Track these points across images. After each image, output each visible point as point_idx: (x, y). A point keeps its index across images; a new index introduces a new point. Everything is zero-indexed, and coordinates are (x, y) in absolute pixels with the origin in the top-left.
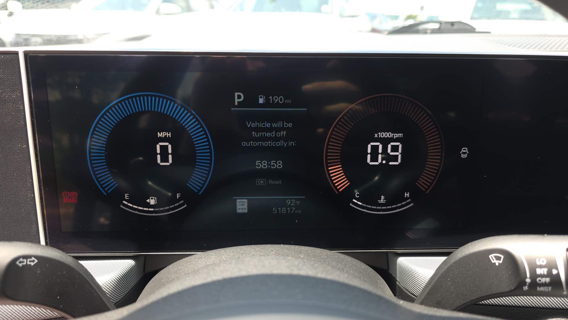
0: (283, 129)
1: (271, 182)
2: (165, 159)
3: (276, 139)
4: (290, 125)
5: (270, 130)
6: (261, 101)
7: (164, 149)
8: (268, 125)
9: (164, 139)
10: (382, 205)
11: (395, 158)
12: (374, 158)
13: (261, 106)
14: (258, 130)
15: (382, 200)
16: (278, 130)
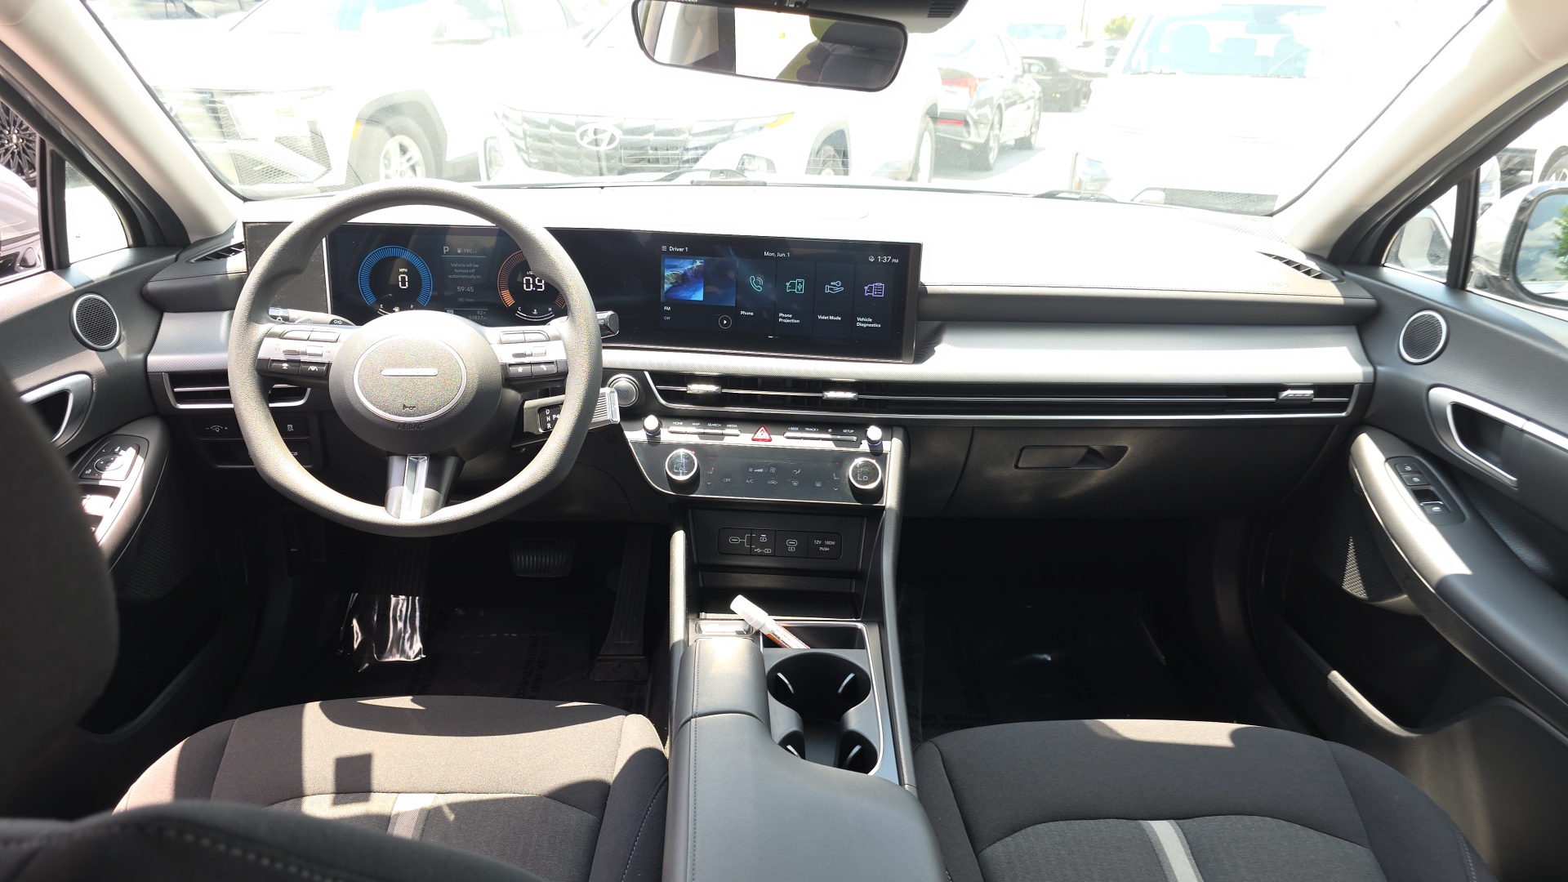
0: (473, 268)
1: (467, 300)
2: (404, 285)
3: (469, 274)
4: (477, 266)
5: (465, 268)
6: (459, 251)
7: (403, 278)
8: (464, 265)
9: (404, 273)
10: (535, 315)
11: (541, 287)
12: (528, 287)
13: (459, 254)
14: (458, 268)
15: (535, 312)
16: (470, 268)
